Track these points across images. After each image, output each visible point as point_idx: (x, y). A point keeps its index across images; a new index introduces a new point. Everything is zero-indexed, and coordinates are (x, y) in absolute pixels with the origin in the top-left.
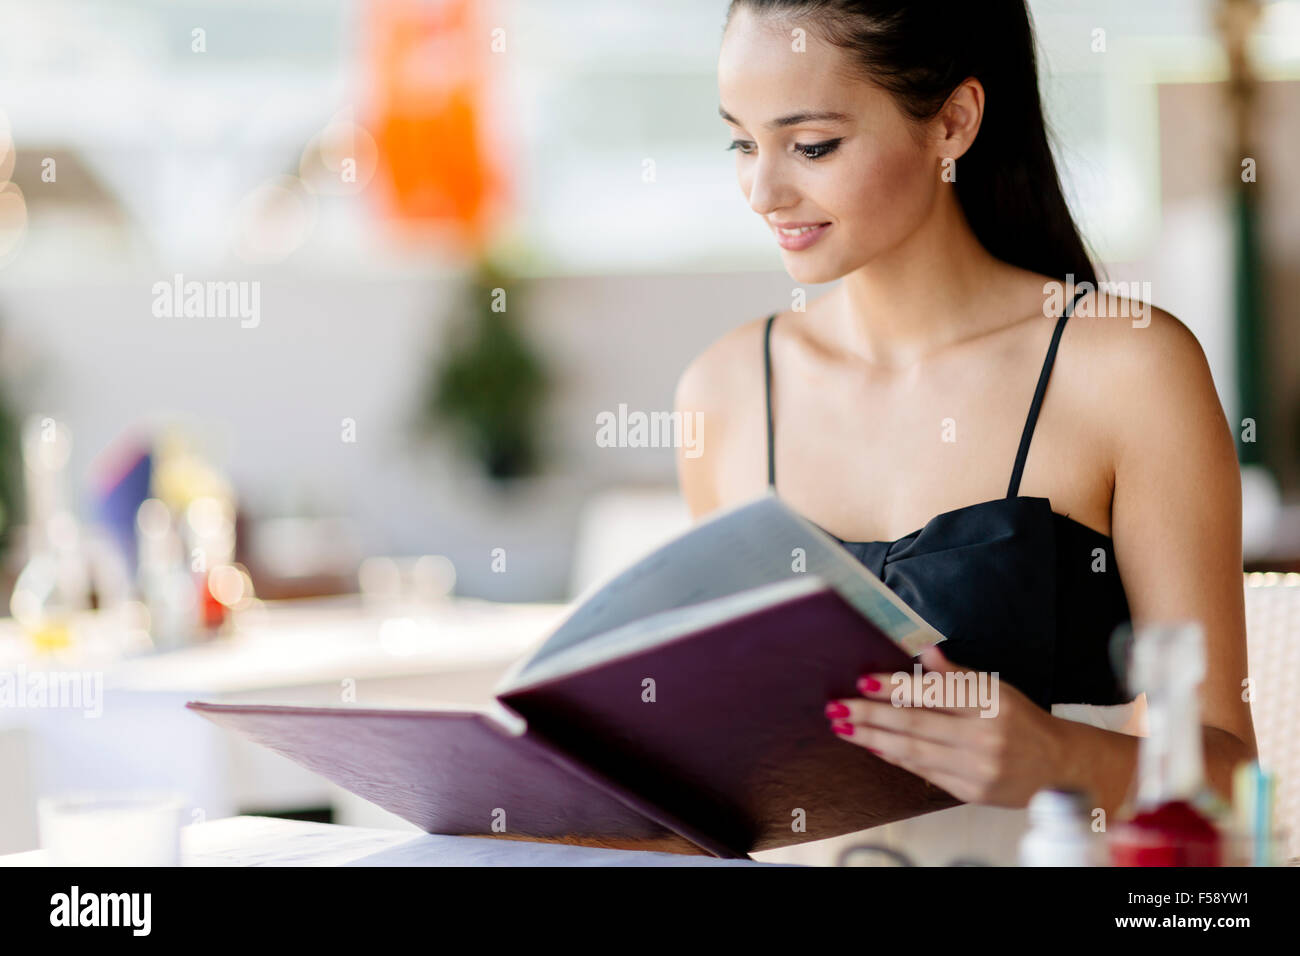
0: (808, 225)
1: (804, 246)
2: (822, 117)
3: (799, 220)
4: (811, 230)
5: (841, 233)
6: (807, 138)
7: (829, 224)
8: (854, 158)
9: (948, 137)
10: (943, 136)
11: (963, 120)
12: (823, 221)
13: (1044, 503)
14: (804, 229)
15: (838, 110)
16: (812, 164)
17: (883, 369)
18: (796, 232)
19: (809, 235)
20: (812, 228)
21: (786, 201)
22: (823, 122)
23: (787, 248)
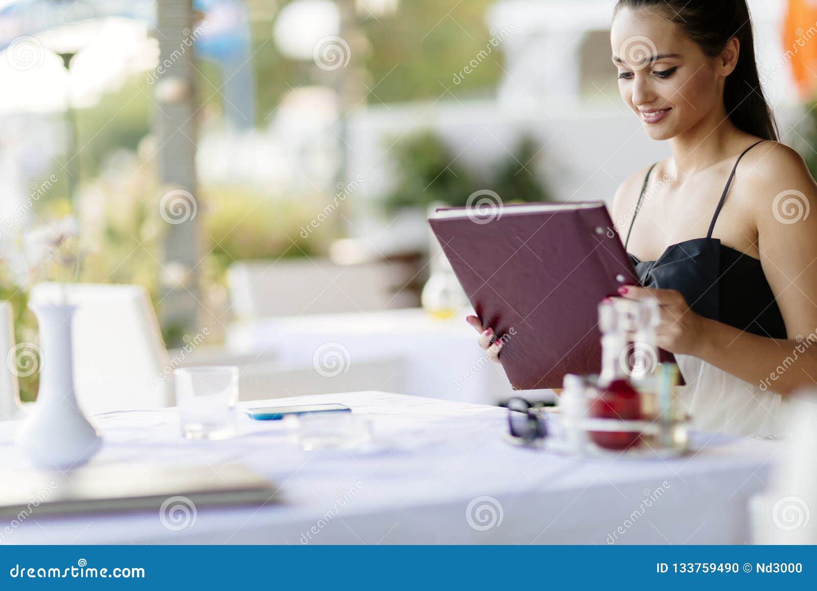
0: (661, 110)
1: (656, 122)
2: (668, 56)
3: (656, 107)
4: (660, 113)
5: (676, 113)
6: (659, 68)
7: (670, 109)
8: (683, 74)
9: (724, 65)
10: (722, 64)
11: (729, 57)
12: (667, 107)
13: (718, 241)
14: (657, 113)
15: (676, 53)
16: (663, 81)
17: (676, 184)
18: (653, 114)
19: (660, 115)
20: (661, 112)
21: (650, 98)
22: (669, 58)
23: (649, 122)
